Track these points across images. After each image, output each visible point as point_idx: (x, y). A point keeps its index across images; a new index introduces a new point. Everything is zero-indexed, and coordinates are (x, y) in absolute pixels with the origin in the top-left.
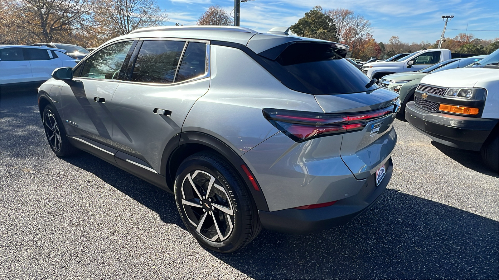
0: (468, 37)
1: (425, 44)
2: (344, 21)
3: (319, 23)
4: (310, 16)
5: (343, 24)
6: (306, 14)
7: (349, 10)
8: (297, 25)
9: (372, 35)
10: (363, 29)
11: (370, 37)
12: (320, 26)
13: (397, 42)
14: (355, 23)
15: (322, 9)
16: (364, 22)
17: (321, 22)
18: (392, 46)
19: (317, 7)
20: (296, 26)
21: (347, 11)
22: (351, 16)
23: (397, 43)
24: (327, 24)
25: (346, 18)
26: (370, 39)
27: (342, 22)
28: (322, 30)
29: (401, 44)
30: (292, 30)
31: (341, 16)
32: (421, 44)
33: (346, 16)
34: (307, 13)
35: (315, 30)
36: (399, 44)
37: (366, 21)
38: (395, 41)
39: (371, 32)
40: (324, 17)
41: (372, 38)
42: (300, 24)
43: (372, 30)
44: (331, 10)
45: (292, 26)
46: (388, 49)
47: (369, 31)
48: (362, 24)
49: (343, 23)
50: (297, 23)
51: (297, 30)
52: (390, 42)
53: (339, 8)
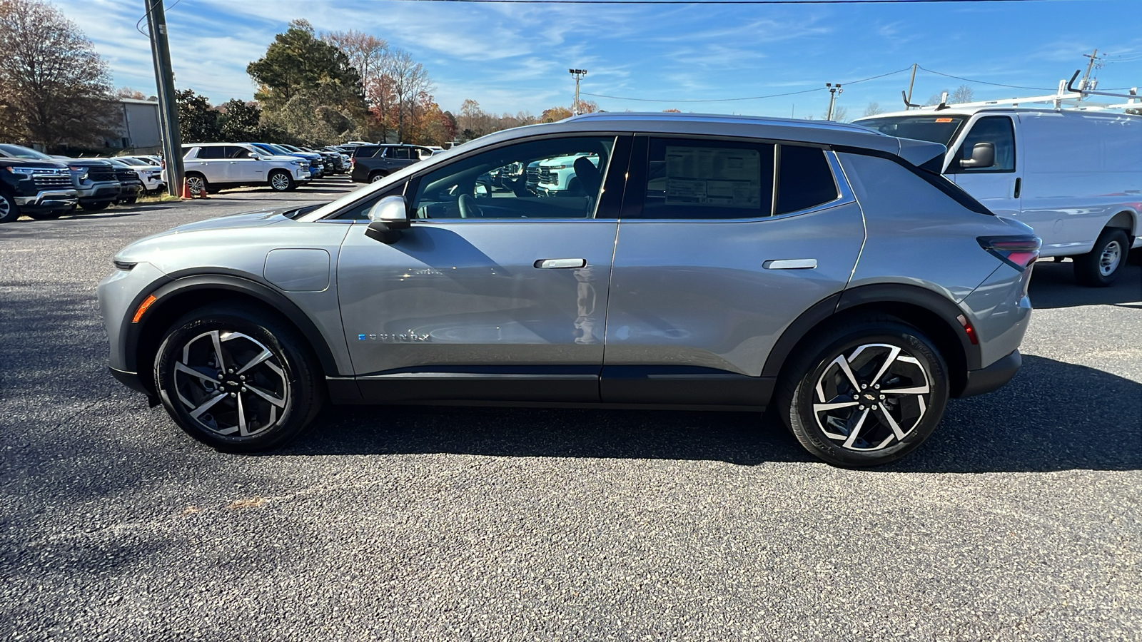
0: (590, 107)
1: (526, 118)
2: (368, 61)
3: (317, 62)
4: (291, 44)
5: (368, 68)
6: (279, 38)
7: (376, 38)
8: (266, 62)
9: (431, 96)
10: (414, 83)
11: (427, 99)
12: (321, 68)
13: (476, 111)
14: (395, 67)
15: (311, 29)
16: (413, 67)
17: (321, 60)
18: (469, 119)
19: (298, 23)
20: (262, 65)
21: (371, 39)
22: (383, 52)
23: (478, 115)
24: (335, 65)
25: (373, 55)
26: (428, 105)
27: (365, 64)
28: (328, 79)
29: (484, 117)
30: (254, 76)
31: (360, 49)
32: (518, 117)
33: (371, 49)
34: (281, 36)
35: (313, 77)
36: (481, 116)
37: (418, 66)
38: (471, 110)
39: (430, 89)
40: (325, 47)
41: (432, 102)
42: (272, 60)
43: (433, 85)
44: (334, 33)
45: (251, 64)
46: (462, 127)
47: (426, 87)
48: (409, 71)
49: (367, 65)
50: (265, 57)
51: (267, 76)
52: (463, 110)
53: (354, 31)
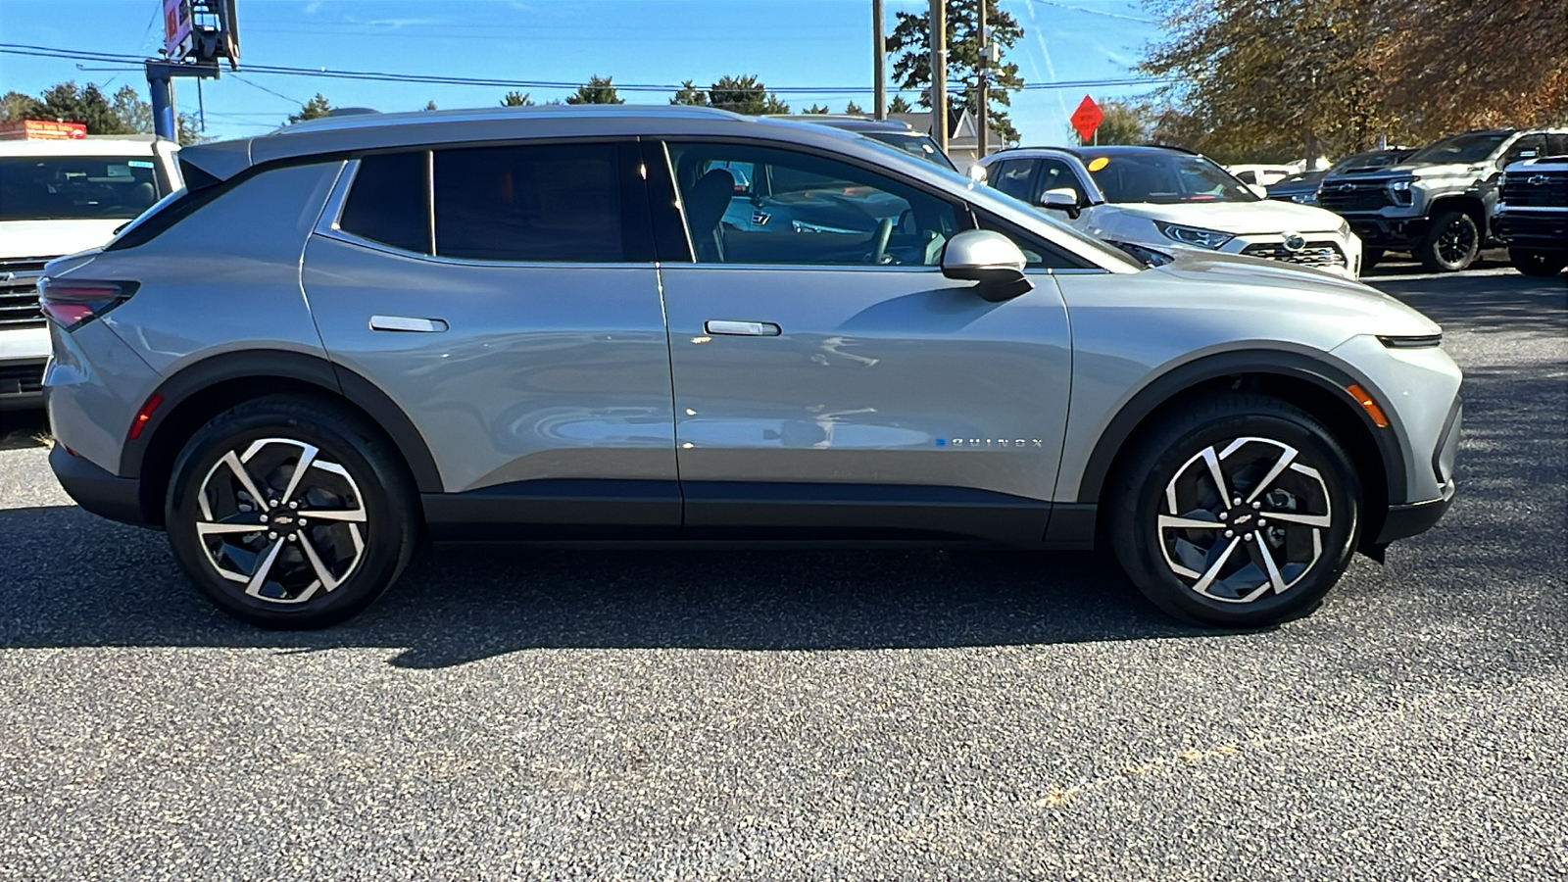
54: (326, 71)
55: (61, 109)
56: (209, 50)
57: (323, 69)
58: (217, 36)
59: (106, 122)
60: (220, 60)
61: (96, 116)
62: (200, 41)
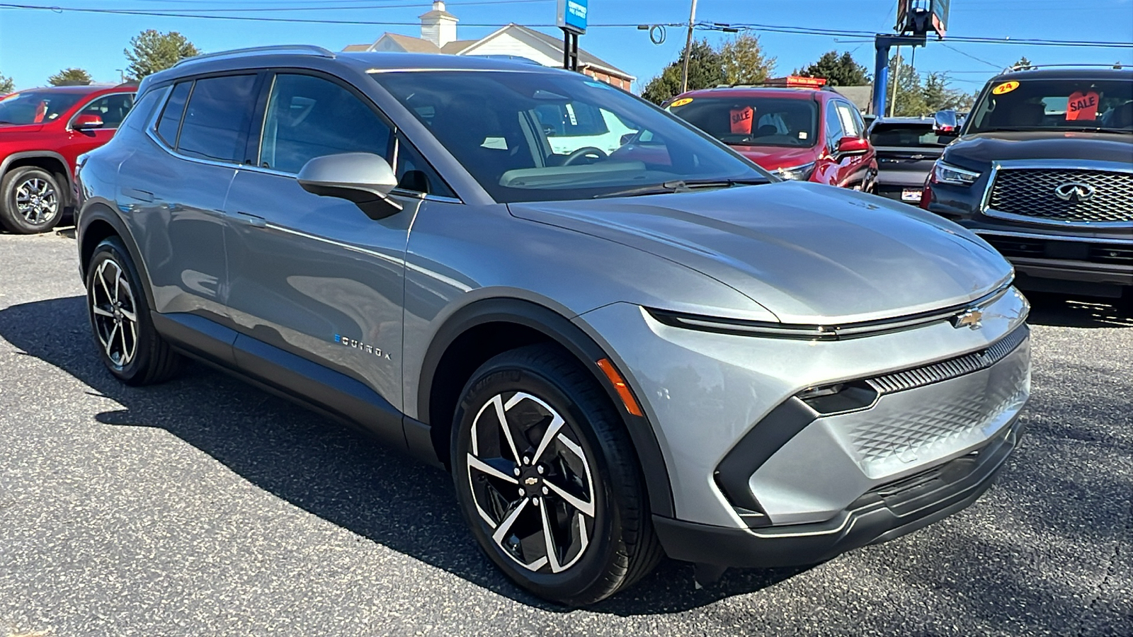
54: (1009, 40)
55: (825, 69)
56: (920, 25)
57: (1008, 38)
58: (925, 16)
59: (851, 77)
60: (928, 33)
61: (847, 74)
62: (913, 20)
